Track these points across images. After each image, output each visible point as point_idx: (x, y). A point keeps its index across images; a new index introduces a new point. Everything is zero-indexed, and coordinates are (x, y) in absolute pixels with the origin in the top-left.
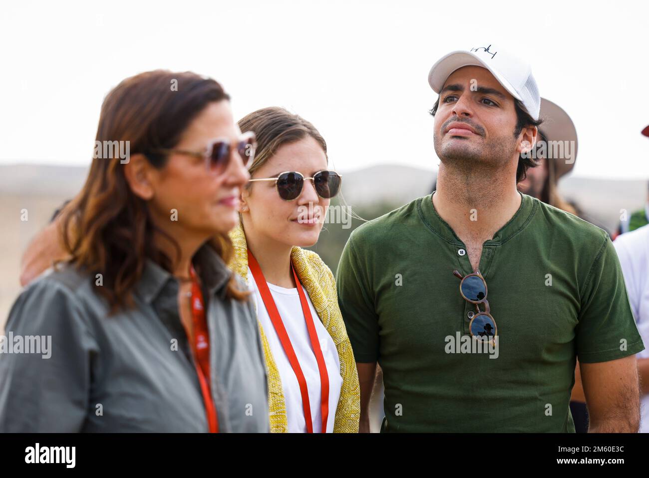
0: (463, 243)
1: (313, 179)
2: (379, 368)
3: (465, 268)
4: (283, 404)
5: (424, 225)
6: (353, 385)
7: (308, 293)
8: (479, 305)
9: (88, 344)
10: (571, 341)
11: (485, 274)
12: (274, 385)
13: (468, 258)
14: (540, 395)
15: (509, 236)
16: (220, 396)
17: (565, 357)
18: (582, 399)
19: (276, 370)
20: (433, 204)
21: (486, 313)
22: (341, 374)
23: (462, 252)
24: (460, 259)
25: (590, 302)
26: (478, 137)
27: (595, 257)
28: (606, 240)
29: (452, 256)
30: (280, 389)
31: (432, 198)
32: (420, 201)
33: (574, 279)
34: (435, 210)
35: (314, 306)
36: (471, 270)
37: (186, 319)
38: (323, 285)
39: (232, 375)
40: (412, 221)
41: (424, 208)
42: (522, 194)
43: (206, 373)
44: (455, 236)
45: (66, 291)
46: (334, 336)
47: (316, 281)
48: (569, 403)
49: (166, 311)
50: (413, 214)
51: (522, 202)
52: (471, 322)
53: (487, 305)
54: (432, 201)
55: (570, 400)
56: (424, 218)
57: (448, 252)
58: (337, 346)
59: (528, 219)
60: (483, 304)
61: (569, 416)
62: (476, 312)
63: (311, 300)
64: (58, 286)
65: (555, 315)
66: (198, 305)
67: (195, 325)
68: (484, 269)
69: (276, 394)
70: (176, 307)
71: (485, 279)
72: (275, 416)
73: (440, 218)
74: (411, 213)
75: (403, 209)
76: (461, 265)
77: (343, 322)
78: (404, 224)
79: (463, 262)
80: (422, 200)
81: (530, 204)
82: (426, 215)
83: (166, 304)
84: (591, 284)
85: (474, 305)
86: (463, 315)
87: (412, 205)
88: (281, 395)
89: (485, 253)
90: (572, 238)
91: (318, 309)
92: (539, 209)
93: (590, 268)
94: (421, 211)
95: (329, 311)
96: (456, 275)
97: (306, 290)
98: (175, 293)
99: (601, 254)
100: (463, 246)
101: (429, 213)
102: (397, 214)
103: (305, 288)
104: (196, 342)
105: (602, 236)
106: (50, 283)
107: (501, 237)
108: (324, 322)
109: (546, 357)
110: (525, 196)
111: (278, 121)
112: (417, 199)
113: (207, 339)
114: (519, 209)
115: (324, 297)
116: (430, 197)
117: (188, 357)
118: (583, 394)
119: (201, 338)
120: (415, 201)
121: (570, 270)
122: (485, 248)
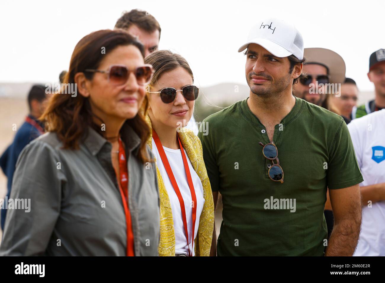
0: (264, 126)
1: (182, 91)
2: (219, 194)
3: (266, 140)
4: (171, 213)
5: (243, 117)
6: (210, 203)
7: (186, 152)
8: (274, 160)
9: (61, 177)
10: (324, 178)
11: (277, 143)
12: (166, 203)
13: (267, 134)
14: (308, 207)
15: (289, 122)
16: (134, 208)
17: (321, 187)
18: (330, 209)
19: (167, 195)
20: (247, 104)
21: (277, 165)
22: (204, 197)
23: (263, 131)
24: (262, 135)
25: (334, 157)
26: (269, 81)
27: (336, 132)
28: (342, 122)
29: (258, 133)
30: (169, 205)
31: (247, 101)
32: (240, 103)
33: (325, 145)
34: (249, 108)
35: (189, 159)
36: (269, 142)
37: (115, 165)
38: (195, 148)
39: (141, 197)
40: (236, 114)
41: (243, 107)
42: (296, 97)
43: (126, 195)
44: (260, 122)
45: (49, 147)
46: (200, 176)
47: (191, 146)
48: (324, 211)
49: (104, 160)
50: (236, 110)
51: (296, 103)
52: (269, 170)
53: (278, 160)
54: (247, 103)
55: (324, 210)
56: (242, 112)
57: (256, 131)
58: (202, 182)
59: (299, 112)
60: (275, 160)
61: (323, 218)
62: (272, 164)
63: (188, 156)
64: (45, 145)
65: (315, 164)
66: (122, 158)
67: (120, 169)
68: (275, 140)
69: (167, 208)
70: (110, 158)
71: (276, 146)
72: (166, 220)
73: (251, 112)
74: (235, 110)
75: (231, 107)
76: (263, 138)
77: (206, 169)
78: (232, 116)
79: (264, 137)
80: (241, 102)
81: (300, 103)
82: (244, 110)
83: (104, 156)
84: (334, 147)
85: (271, 161)
86: (265, 166)
87: (236, 105)
88: (170, 208)
89: (276, 131)
90: (324, 122)
91: (192, 161)
92: (305, 106)
93: (334, 138)
94: (241, 108)
95: (198, 162)
96: (261, 144)
97: (185, 150)
98: (110, 151)
99: (339, 130)
100: (264, 128)
101: (245, 110)
102: (227, 110)
103: (185, 149)
104: (121, 178)
105: (340, 120)
106: (42, 143)
107: (285, 122)
108: (195, 168)
109: (311, 187)
110: (297, 98)
111: (163, 59)
112: (238, 102)
113: (127, 177)
114: (294, 106)
115: (196, 155)
116: (246, 101)
117: (116, 186)
118: (331, 206)
119: (124, 176)
120: (237, 103)
121: (323, 140)
122: (276, 129)
